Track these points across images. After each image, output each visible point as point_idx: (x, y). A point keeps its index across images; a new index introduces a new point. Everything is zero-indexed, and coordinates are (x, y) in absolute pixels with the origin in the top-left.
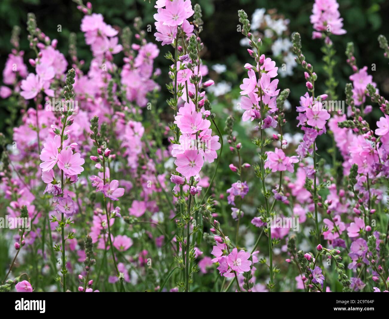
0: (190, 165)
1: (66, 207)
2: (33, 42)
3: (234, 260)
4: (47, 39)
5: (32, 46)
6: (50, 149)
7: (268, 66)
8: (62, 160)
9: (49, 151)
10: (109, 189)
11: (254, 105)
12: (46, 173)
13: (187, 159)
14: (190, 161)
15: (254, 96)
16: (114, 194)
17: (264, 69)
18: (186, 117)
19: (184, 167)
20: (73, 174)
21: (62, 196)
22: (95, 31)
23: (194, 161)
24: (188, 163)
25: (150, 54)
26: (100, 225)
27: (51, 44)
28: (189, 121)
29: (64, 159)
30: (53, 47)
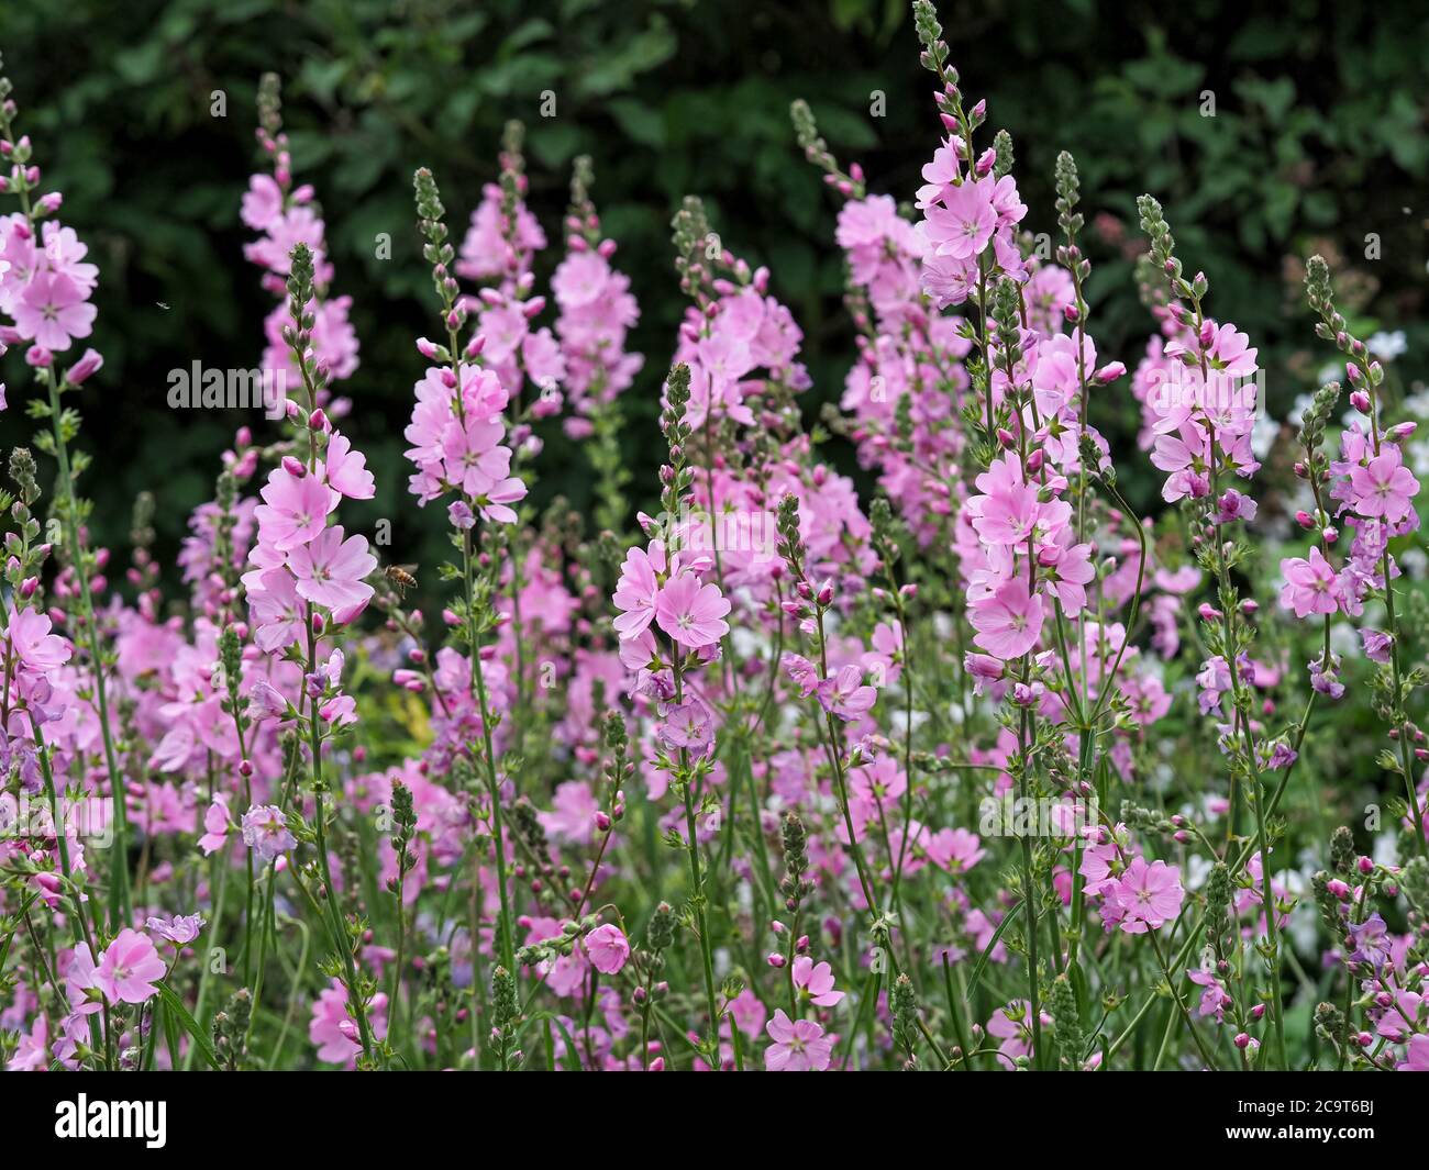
0: (1011, 627)
1: (690, 730)
2: (691, 276)
3: (1138, 888)
4: (741, 267)
5: (689, 287)
6: (636, 577)
7: (1228, 346)
8: (670, 608)
9: (635, 584)
10: (836, 689)
11: (1194, 456)
12: (630, 642)
13: (1004, 611)
14: (1013, 615)
15: (1194, 430)
16: (849, 703)
17: (1216, 356)
18: (999, 497)
19: (997, 631)
20: (701, 643)
21: (679, 703)
22: (875, 243)
23: (1024, 615)
24: (1007, 621)
25: (1052, 299)
26: (870, 792)
27: (751, 281)
28: (1005, 508)
29: (676, 603)
30: (758, 290)
